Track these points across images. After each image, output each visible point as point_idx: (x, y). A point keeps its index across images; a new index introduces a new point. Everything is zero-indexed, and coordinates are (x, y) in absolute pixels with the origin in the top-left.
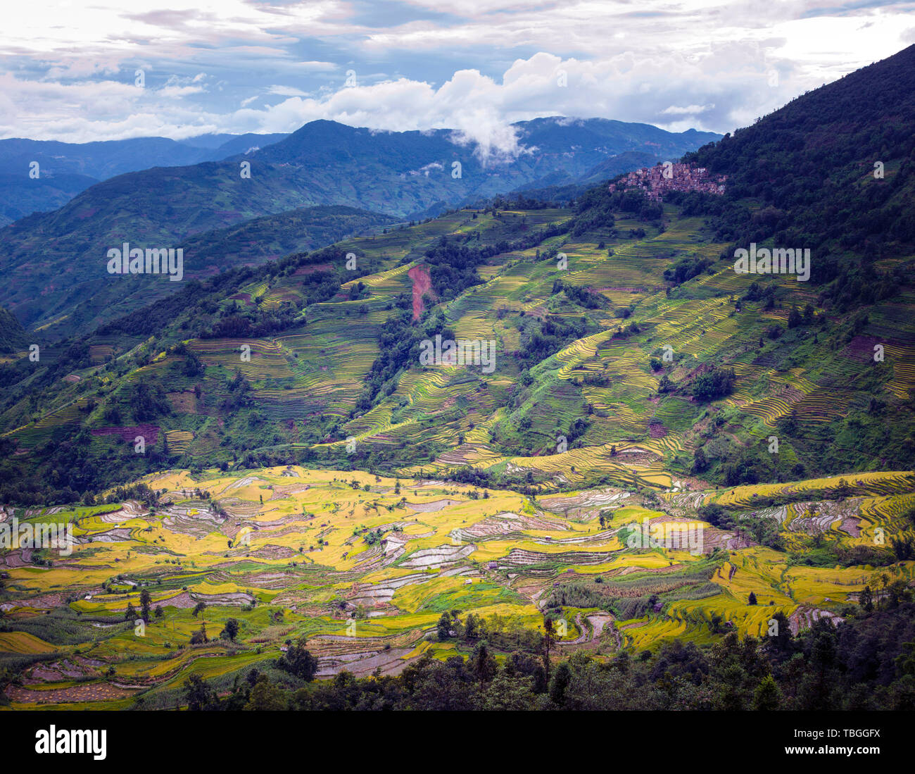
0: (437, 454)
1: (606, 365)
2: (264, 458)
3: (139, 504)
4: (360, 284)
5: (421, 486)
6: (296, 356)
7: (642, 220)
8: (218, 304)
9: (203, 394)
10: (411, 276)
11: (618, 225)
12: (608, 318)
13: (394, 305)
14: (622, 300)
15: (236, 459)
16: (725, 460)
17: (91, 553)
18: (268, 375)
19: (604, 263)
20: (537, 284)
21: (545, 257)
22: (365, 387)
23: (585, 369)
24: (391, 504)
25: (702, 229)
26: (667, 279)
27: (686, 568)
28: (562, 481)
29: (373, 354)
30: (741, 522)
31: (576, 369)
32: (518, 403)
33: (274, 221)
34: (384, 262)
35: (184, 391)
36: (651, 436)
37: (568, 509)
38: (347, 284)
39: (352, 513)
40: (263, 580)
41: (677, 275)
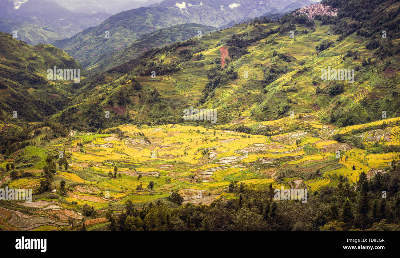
0: (230, 121)
1: (295, 84)
2: (164, 121)
3: (117, 135)
4: (201, 54)
5: (224, 132)
6: (176, 82)
7: (306, 27)
8: (147, 62)
9: (142, 97)
10: (221, 51)
11: (297, 29)
12: (295, 65)
13: (214, 62)
14: (300, 58)
15: (154, 121)
16: (342, 117)
17: (99, 151)
18: (166, 89)
19: (292, 44)
20: (267, 53)
21: (269, 42)
22: (203, 94)
23: (287, 86)
24: (212, 139)
25: (329, 30)
26: (317, 49)
27: (329, 159)
28: (281, 129)
29: (205, 82)
30: (349, 140)
31: (284, 86)
32: (262, 100)
33: (168, 30)
34: (210, 45)
35: (135, 95)
36: (314, 110)
37: (284, 140)
38: (196, 54)
39: (197, 142)
40: (163, 167)
41: (321, 48)
